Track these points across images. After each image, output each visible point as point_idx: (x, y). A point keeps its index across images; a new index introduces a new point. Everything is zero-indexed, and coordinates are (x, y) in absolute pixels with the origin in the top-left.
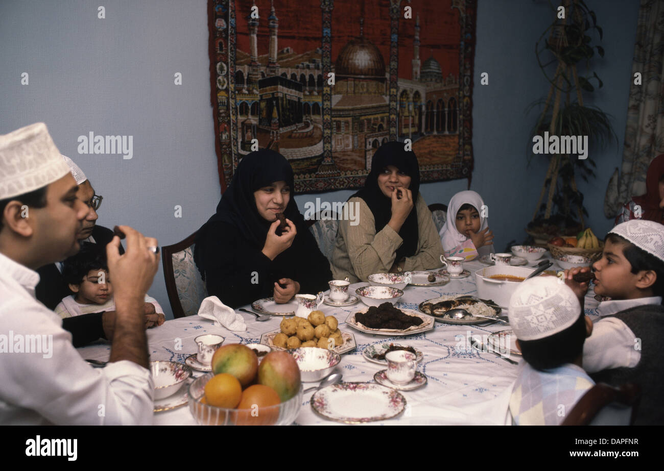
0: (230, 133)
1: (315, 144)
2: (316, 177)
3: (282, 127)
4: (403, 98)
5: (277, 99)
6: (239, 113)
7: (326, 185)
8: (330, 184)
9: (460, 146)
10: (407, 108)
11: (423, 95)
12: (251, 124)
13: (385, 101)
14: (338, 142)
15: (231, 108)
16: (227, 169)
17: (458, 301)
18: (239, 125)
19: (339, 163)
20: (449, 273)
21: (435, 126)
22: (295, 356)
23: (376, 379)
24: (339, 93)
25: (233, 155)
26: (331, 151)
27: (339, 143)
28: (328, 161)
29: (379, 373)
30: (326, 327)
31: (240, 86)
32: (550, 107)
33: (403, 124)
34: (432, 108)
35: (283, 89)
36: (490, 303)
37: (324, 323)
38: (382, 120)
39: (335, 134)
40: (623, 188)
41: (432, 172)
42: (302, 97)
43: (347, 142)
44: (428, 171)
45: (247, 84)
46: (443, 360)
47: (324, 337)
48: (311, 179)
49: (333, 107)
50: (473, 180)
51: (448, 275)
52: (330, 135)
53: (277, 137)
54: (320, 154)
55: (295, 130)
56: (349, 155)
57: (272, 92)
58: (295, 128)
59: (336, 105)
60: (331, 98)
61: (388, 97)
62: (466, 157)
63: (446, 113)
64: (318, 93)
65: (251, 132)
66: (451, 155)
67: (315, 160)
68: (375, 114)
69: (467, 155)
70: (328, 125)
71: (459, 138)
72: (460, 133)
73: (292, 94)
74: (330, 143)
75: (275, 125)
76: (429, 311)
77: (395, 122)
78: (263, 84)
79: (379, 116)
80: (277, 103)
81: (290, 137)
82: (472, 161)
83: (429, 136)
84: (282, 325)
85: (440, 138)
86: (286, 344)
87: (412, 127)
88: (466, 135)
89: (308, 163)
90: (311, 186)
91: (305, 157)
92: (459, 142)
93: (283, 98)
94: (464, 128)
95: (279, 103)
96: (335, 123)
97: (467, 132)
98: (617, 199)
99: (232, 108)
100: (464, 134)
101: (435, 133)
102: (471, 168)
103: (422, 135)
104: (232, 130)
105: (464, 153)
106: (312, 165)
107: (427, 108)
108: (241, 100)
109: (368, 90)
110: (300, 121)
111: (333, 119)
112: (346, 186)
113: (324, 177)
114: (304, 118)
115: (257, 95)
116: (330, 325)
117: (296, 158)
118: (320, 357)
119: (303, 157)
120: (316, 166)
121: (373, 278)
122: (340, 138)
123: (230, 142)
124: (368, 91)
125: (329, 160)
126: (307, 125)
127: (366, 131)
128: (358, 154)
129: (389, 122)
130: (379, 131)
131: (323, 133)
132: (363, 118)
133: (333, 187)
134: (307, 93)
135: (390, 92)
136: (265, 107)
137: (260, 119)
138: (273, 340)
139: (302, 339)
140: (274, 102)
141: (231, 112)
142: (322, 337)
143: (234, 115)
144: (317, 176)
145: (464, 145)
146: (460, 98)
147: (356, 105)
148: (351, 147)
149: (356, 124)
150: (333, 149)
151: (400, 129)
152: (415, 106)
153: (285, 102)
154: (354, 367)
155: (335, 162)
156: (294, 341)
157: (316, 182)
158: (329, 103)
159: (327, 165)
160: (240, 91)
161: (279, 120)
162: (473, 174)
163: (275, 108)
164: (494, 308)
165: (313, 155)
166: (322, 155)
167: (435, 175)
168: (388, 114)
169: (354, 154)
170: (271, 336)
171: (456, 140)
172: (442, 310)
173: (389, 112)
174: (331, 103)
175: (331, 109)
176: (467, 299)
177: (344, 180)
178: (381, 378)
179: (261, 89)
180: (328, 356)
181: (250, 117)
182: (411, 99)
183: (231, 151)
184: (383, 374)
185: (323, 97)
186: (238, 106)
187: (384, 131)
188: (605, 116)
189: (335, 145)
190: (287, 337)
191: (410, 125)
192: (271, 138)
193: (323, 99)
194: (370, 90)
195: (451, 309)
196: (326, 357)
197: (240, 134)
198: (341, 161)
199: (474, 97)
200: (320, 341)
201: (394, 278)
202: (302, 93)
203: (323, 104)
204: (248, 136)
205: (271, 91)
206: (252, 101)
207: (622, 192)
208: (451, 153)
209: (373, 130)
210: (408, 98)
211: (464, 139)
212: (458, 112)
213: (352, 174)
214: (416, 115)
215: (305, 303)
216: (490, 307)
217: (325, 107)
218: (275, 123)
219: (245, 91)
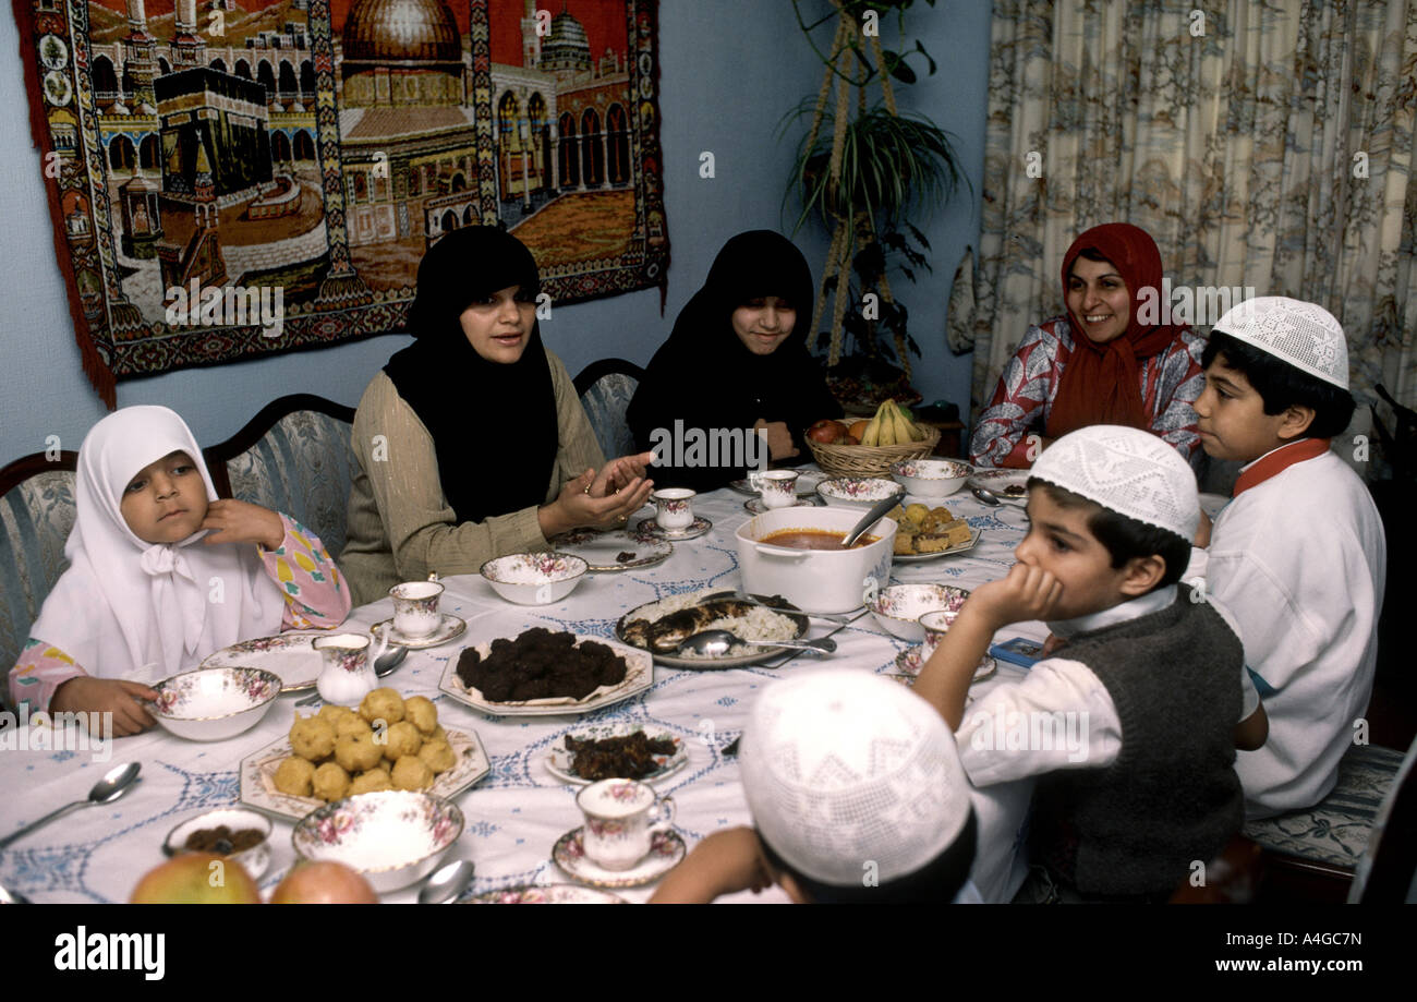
0: (91, 216)
1: (309, 231)
2: (315, 310)
3: (224, 193)
4: (505, 110)
5: (204, 125)
6: (110, 165)
7: (339, 326)
8: (350, 323)
9: (639, 214)
10: (515, 134)
11: (550, 101)
12: (145, 190)
13: (464, 119)
14: (362, 223)
15: (88, 153)
16: (92, 306)
17: (707, 606)
18: (114, 195)
19: (367, 272)
20: (663, 530)
21: (581, 173)
22: (341, 821)
23: (560, 861)
24: (354, 105)
25: (104, 270)
26: (345, 246)
27: (366, 226)
28: (341, 269)
29: (562, 840)
30: (410, 728)
31: (107, 96)
32: (827, 118)
33: (509, 170)
34: (573, 132)
35: (217, 100)
36: (778, 604)
37: (402, 719)
38: (462, 164)
39: (353, 204)
40: (985, 289)
41: (581, 277)
42: (267, 117)
43: (383, 221)
44: (571, 277)
45: (125, 90)
46: (706, 777)
47: (407, 755)
48: (303, 316)
49: (343, 139)
50: (670, 289)
51: (660, 533)
52: (341, 208)
53: (213, 219)
54: (321, 254)
55: (257, 199)
56: (390, 253)
57: (190, 109)
58: (256, 194)
59: (349, 136)
60: (337, 116)
61: (472, 109)
62: (653, 240)
63: (604, 139)
64: (306, 106)
65: (145, 210)
66: (620, 237)
67: (311, 270)
68: (444, 151)
69: (656, 234)
70: (333, 183)
71: (637, 198)
72: (637, 186)
73: (243, 112)
74: (343, 226)
75: (204, 191)
76: (642, 641)
77: (492, 168)
78: (167, 88)
79: (453, 156)
80: (206, 136)
81: (245, 217)
82: (666, 246)
83: (568, 196)
84: (295, 736)
85: (593, 199)
86: (310, 784)
87: (530, 177)
88: (651, 189)
89: (295, 278)
90: (304, 331)
91: (286, 264)
92: (636, 206)
93: (219, 121)
94: (644, 175)
95: (209, 135)
96: (351, 178)
97: (652, 183)
98: (973, 312)
99: (92, 152)
100: (645, 188)
101: (582, 188)
102: (665, 263)
103: (553, 194)
104: (95, 208)
105: (647, 229)
106: (304, 282)
107: (561, 133)
108: (112, 133)
109: (423, 95)
110: (268, 178)
111: (346, 168)
112: (390, 324)
113: (335, 309)
114: (276, 170)
115: (153, 116)
116: (417, 721)
117: (262, 268)
118: (406, 816)
119: (281, 265)
120: (313, 284)
121: (495, 568)
122: (366, 212)
123: (94, 239)
124: (422, 98)
125: (345, 266)
126: (284, 187)
127: (425, 192)
128: (411, 249)
129: (477, 168)
130: (456, 190)
131: (325, 203)
132: (416, 162)
133: (357, 330)
134: (279, 108)
135: (475, 96)
136: (177, 146)
137: (164, 177)
138: (274, 776)
139: (351, 768)
140: (199, 134)
141: (89, 162)
142: (403, 757)
143: (97, 170)
144: (319, 308)
145: (648, 212)
146: (632, 104)
147: (398, 131)
148: (393, 233)
149: (401, 176)
150: (350, 241)
151: (503, 185)
152: (534, 127)
153: (225, 133)
154: (493, 828)
155: (358, 270)
156: (331, 776)
157: (316, 321)
158: (333, 130)
159: (341, 280)
160: (107, 108)
161: (213, 177)
162: (671, 276)
163: (202, 148)
164: (792, 617)
165: (304, 259)
166: (326, 256)
167: (589, 285)
168: (473, 150)
169: (400, 248)
170: (266, 766)
171: (630, 200)
172: (674, 638)
173: (476, 146)
174: (338, 128)
175: (339, 145)
176: (724, 599)
177: (383, 311)
178: (570, 856)
179: (163, 102)
180: (427, 810)
181: (140, 173)
182: (524, 112)
183: (98, 262)
184: (572, 843)
185: (317, 116)
186: (107, 148)
187: (467, 190)
188: (942, 137)
189: (357, 232)
190: (311, 767)
191: (526, 173)
192: (198, 221)
193: (317, 120)
194: (430, 94)
195: (695, 632)
196: (421, 813)
197: (117, 217)
198: (371, 267)
199: (663, 101)
200: (397, 767)
201: (547, 564)
202: (266, 109)
203: (319, 133)
204: (139, 221)
205: (190, 105)
206: (142, 133)
207: (983, 299)
208: (620, 231)
209: (443, 190)
210: (516, 110)
211: (646, 200)
212: (630, 137)
213: (399, 296)
214: (537, 146)
215: (340, 660)
216: (783, 616)
217: (324, 140)
218: (204, 185)
219: (120, 108)
